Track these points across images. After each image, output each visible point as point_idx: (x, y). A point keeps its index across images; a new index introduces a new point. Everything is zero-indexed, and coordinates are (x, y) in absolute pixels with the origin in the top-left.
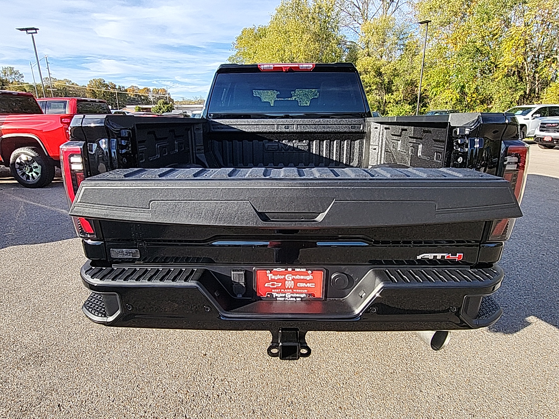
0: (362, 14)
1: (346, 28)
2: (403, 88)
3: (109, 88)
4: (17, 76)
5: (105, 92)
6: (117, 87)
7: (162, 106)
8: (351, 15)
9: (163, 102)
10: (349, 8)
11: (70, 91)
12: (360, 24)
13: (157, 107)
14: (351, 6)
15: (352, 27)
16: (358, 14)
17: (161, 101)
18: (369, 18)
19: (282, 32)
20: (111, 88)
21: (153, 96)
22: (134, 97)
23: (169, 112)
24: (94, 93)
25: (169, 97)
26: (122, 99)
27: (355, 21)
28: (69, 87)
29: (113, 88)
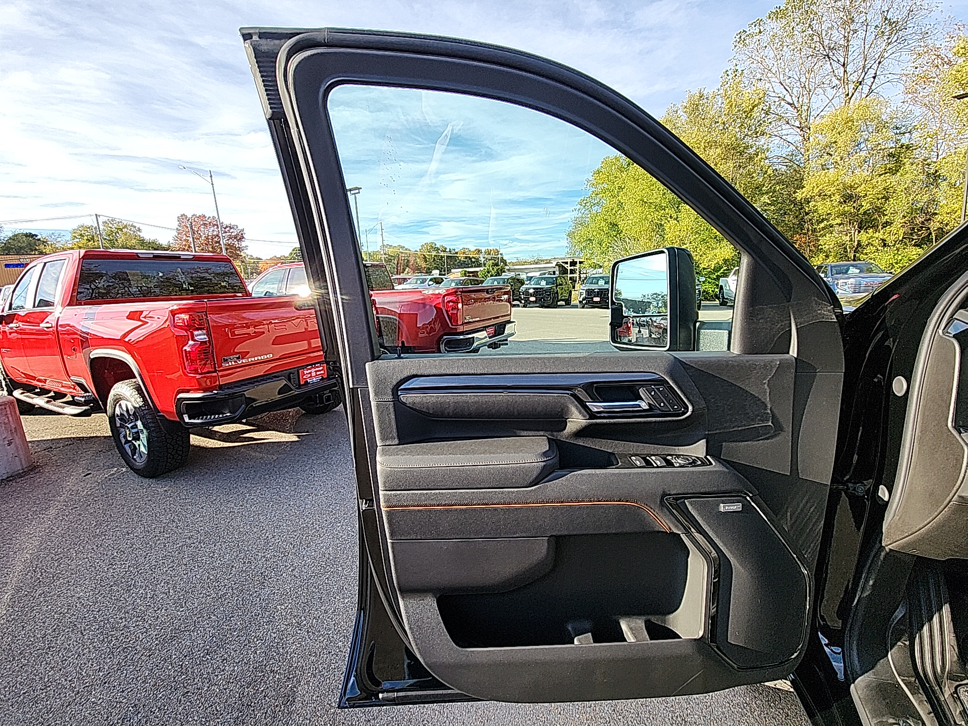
3: (440, 252)
5: (435, 256)
6: (448, 250)
7: (491, 269)
9: (494, 263)
13: (485, 269)
17: (492, 262)
20: (442, 251)
21: (484, 258)
22: (465, 260)
23: (499, 276)
24: (424, 258)
25: (502, 258)
28: (402, 253)
29: (444, 251)
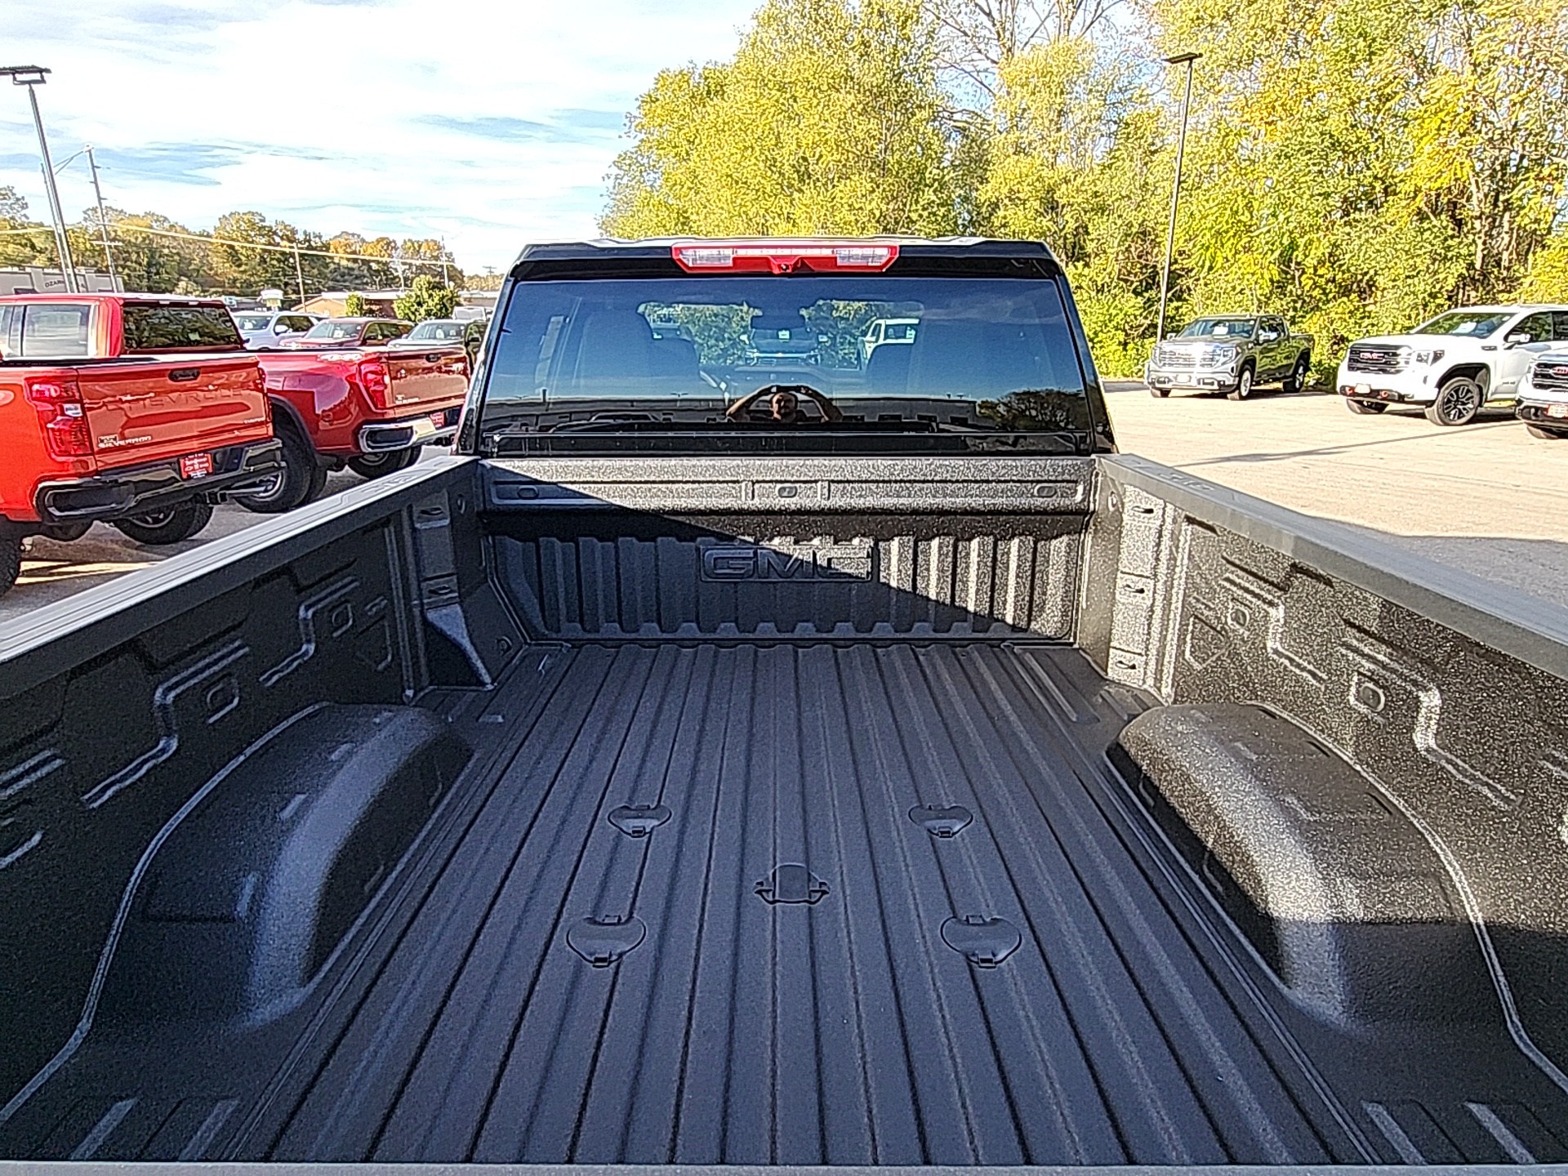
0: (998, 33)
1: (953, 72)
2: (1119, 245)
3: (278, 239)
4: (9, 202)
5: (265, 250)
6: (300, 236)
7: (426, 296)
8: (966, 34)
9: (429, 283)
10: (962, 14)
11: (163, 247)
12: (994, 62)
13: (410, 297)
14: (968, 10)
15: (969, 68)
16: (985, 32)
17: (423, 279)
18: (1017, 43)
19: (771, 85)
20: (282, 238)
21: (404, 263)
22: (350, 265)
24: (233, 255)
25: (451, 266)
26: (315, 271)
27: (980, 51)
28: (162, 236)
29: (290, 240)
